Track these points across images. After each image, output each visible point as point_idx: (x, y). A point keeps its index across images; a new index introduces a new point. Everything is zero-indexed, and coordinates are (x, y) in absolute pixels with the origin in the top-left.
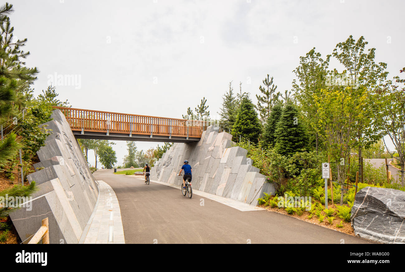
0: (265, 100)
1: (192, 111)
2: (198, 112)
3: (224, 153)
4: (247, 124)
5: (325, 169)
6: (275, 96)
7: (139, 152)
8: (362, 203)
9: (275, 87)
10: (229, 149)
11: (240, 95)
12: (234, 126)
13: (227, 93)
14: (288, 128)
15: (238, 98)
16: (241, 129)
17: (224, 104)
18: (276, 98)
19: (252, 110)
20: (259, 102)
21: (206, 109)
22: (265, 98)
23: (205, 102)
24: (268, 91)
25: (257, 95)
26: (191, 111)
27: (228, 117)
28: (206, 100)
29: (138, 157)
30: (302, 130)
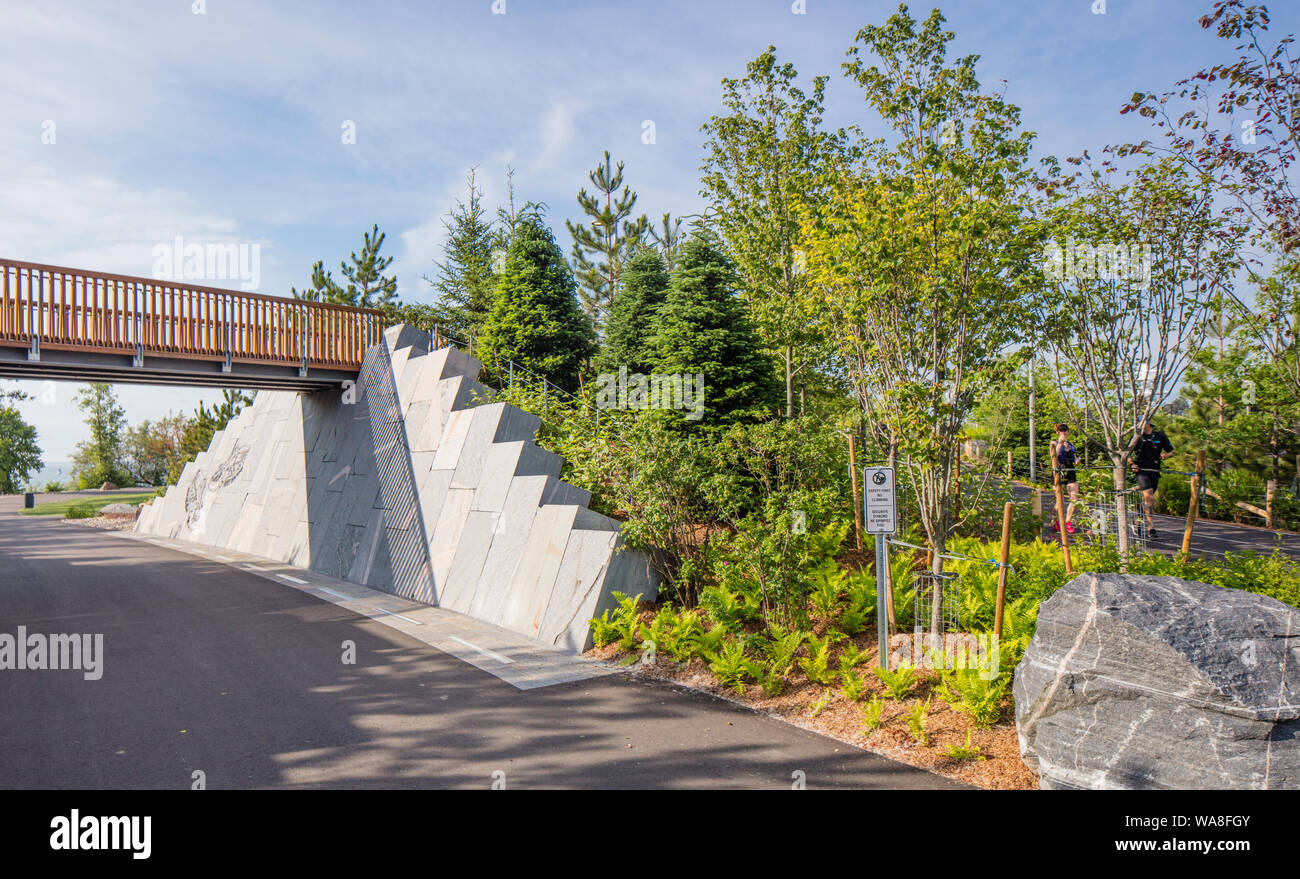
0: (596, 241)
1: (329, 274)
2: (352, 279)
3: (447, 428)
4: (536, 321)
5: (874, 495)
6: (631, 227)
7: (137, 432)
8: (1073, 651)
9: (630, 197)
10: (468, 414)
11: (510, 213)
12: (485, 327)
13: (462, 207)
14: (696, 330)
15: (501, 225)
16: (513, 338)
17: (453, 249)
18: (635, 232)
19: (556, 270)
20: (576, 247)
21: (383, 268)
22: (598, 233)
23: (381, 240)
24: (608, 210)
25: (568, 223)
26: (325, 275)
27: (465, 294)
28: (383, 236)
29: (133, 449)
30: (748, 340)
